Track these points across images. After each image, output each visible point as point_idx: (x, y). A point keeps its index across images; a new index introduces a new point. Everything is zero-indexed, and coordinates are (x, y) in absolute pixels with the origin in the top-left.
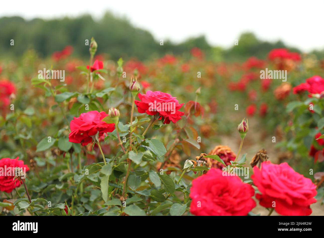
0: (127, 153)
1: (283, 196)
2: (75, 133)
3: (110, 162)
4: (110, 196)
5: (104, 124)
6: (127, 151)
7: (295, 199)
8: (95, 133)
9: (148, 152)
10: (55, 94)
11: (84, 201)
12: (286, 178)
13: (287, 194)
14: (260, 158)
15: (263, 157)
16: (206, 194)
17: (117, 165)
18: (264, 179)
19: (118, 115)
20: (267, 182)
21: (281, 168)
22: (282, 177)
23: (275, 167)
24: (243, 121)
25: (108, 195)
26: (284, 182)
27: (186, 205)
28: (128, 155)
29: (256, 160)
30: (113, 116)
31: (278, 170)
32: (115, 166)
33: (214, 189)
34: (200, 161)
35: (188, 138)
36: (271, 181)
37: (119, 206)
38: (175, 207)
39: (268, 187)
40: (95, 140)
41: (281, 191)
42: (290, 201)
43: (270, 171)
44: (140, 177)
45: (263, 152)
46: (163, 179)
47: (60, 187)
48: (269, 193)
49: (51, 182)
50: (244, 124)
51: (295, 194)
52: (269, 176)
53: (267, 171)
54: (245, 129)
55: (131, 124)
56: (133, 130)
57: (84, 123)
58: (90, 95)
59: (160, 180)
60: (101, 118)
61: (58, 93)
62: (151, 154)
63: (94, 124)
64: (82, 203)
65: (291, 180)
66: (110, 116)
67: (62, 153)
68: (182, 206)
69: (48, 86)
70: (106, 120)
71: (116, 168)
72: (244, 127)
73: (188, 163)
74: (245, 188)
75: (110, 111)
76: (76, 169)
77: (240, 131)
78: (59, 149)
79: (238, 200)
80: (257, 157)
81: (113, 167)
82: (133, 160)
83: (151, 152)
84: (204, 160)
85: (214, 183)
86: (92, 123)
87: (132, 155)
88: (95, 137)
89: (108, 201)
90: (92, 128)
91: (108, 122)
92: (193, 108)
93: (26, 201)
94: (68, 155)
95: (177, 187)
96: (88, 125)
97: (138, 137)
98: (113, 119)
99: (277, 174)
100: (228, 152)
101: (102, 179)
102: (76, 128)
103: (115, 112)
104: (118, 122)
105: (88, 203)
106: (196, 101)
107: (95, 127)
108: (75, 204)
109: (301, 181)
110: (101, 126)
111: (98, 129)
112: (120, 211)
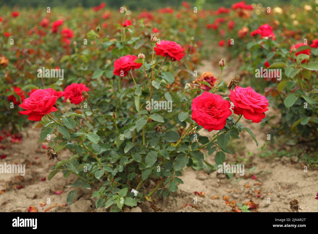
0: (150, 81)
1: (248, 108)
2: (117, 70)
3: (140, 87)
4: (141, 108)
5: (135, 63)
6: (150, 80)
7: (255, 109)
8: (130, 69)
9: (163, 81)
10: (102, 43)
11: (123, 108)
12: (250, 97)
13: (251, 106)
14: (233, 83)
15: (235, 82)
16: (201, 108)
17: (144, 89)
18: (237, 97)
19: (144, 58)
20: (239, 99)
21: (247, 89)
22: (248, 96)
23: (244, 89)
24: (222, 59)
25: (140, 107)
26: (249, 99)
27: (188, 113)
28: (151, 83)
29: (231, 85)
30: (141, 58)
31: (246, 91)
32: (143, 90)
33: (206, 105)
34: (195, 84)
35: (186, 69)
36: (241, 98)
37: (147, 114)
38: (181, 114)
39: (240, 102)
40: (129, 73)
41: (247, 104)
42: (252, 110)
43: (240, 92)
44: (158, 96)
45: (235, 80)
46: (173, 97)
47: (108, 101)
48: (240, 106)
49: (102, 97)
50: (223, 61)
51: (256, 106)
52: (240, 95)
53: (239, 92)
54: (223, 64)
55: (152, 63)
56: (153, 67)
57: (123, 63)
58: (124, 42)
59: (171, 97)
60: (133, 60)
61: (104, 42)
62: (165, 82)
63: (129, 63)
64: (122, 110)
65: (253, 98)
66: (139, 59)
67: (108, 79)
68: (185, 114)
69: (97, 37)
70: (136, 61)
71: (144, 91)
72: (223, 63)
73: (188, 86)
74: (225, 103)
75: (139, 56)
76: (116, 89)
77: (221, 66)
78: (105, 76)
79: (221, 111)
80: (231, 82)
81: (142, 90)
82: (154, 86)
83: (165, 80)
84: (198, 84)
85: (206, 101)
86: (127, 63)
87: (154, 83)
88: (130, 72)
89: (139, 111)
90: (128, 67)
91: (138, 62)
92: (189, 50)
93: (90, 111)
94: (112, 81)
95: (181, 101)
96: (125, 65)
97: (157, 71)
98: (141, 60)
99: (245, 94)
100: (211, 76)
101: (135, 97)
102: (117, 66)
103: (142, 56)
104: (144, 62)
105: (126, 110)
106: (191, 45)
107: (130, 65)
108: (118, 110)
109: (259, 98)
110: (133, 65)
111: (131, 66)
112: (148, 118)
